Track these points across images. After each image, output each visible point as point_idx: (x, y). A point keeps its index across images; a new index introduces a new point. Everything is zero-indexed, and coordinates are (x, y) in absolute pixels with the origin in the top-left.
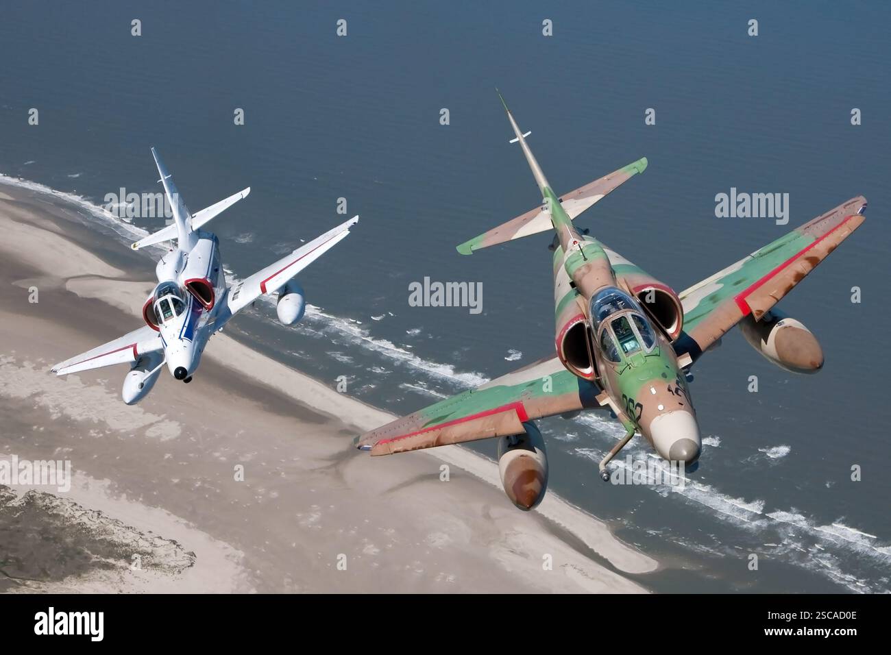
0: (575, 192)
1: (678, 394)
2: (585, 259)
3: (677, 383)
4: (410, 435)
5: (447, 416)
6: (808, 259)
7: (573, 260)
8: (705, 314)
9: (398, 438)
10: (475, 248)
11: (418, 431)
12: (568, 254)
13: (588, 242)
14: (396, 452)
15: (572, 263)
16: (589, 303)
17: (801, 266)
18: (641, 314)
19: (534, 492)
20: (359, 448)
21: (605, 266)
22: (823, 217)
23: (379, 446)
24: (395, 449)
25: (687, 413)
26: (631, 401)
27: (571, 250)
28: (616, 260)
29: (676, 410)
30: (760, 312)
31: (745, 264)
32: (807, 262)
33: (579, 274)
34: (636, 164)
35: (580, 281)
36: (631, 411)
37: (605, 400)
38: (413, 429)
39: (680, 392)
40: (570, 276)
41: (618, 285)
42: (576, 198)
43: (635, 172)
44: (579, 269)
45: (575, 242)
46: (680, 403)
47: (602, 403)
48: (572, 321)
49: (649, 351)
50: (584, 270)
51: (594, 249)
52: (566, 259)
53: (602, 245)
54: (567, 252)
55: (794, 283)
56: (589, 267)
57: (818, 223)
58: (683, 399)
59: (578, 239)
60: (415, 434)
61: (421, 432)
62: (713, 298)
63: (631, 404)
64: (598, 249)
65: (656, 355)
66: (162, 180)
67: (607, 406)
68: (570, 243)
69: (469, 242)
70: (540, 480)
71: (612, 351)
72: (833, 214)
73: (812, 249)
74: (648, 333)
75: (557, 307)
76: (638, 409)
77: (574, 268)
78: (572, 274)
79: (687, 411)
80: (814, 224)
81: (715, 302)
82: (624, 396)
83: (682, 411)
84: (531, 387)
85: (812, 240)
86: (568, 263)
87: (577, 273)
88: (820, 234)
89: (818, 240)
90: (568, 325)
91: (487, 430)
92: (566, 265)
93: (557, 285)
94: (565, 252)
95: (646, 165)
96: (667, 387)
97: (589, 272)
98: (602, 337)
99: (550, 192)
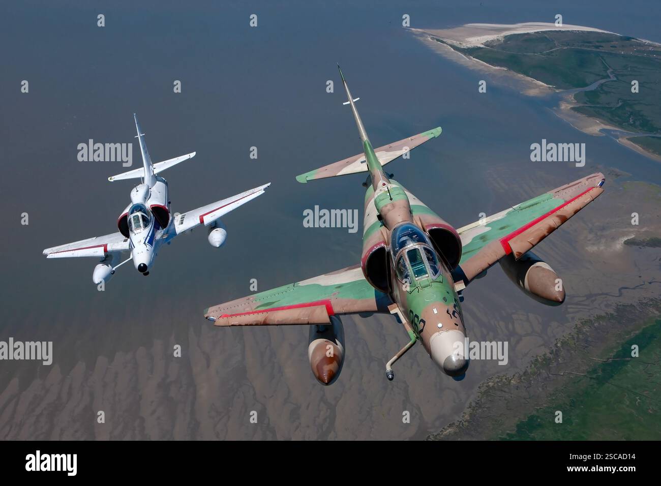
0: (387, 146)
1: (454, 316)
2: (391, 199)
3: (455, 306)
4: (245, 314)
5: (274, 303)
6: (558, 216)
7: (381, 198)
8: (476, 249)
9: (236, 315)
10: (308, 179)
11: (251, 311)
12: (378, 193)
13: (394, 185)
14: (233, 325)
15: (381, 200)
16: (390, 233)
17: (552, 221)
18: (430, 246)
19: (333, 372)
20: (207, 318)
21: (406, 206)
22: (569, 185)
23: (221, 319)
24: (233, 323)
25: (460, 332)
26: (417, 316)
27: (381, 190)
28: (414, 202)
29: (452, 329)
30: (520, 253)
31: (509, 214)
32: (558, 218)
33: (385, 210)
34: (433, 131)
35: (385, 215)
36: (416, 324)
37: (395, 310)
38: (248, 310)
39: (456, 314)
40: (378, 210)
41: (414, 221)
42: (387, 151)
43: (432, 136)
44: (386, 206)
45: (384, 184)
46: (456, 324)
47: (392, 312)
48: (376, 245)
49: (434, 278)
50: (389, 207)
51: (397, 192)
52: (376, 196)
53: (404, 189)
54: (377, 191)
55: (547, 234)
56: (393, 206)
57: (566, 190)
58: (458, 320)
59: (386, 182)
60: (249, 313)
61: (253, 313)
62: (483, 238)
63: (416, 318)
64: (401, 192)
65: (440, 282)
66: (139, 136)
67: (396, 315)
68: (380, 183)
69: (306, 174)
70: (337, 362)
71: (405, 274)
72: (579, 183)
73: (562, 209)
74: (435, 263)
75: (365, 232)
76: (422, 324)
77: (382, 204)
78: (380, 209)
79: (461, 331)
80: (563, 190)
81: (484, 241)
82: (411, 311)
83: (457, 331)
84: (339, 289)
85: (562, 202)
86: (378, 200)
87: (384, 209)
88: (568, 199)
89: (567, 203)
90: (373, 248)
91: (302, 319)
92: (375, 202)
93: (366, 214)
94: (375, 191)
95: (440, 133)
96: (447, 309)
97: (393, 209)
98: (398, 263)
99: (369, 144)
